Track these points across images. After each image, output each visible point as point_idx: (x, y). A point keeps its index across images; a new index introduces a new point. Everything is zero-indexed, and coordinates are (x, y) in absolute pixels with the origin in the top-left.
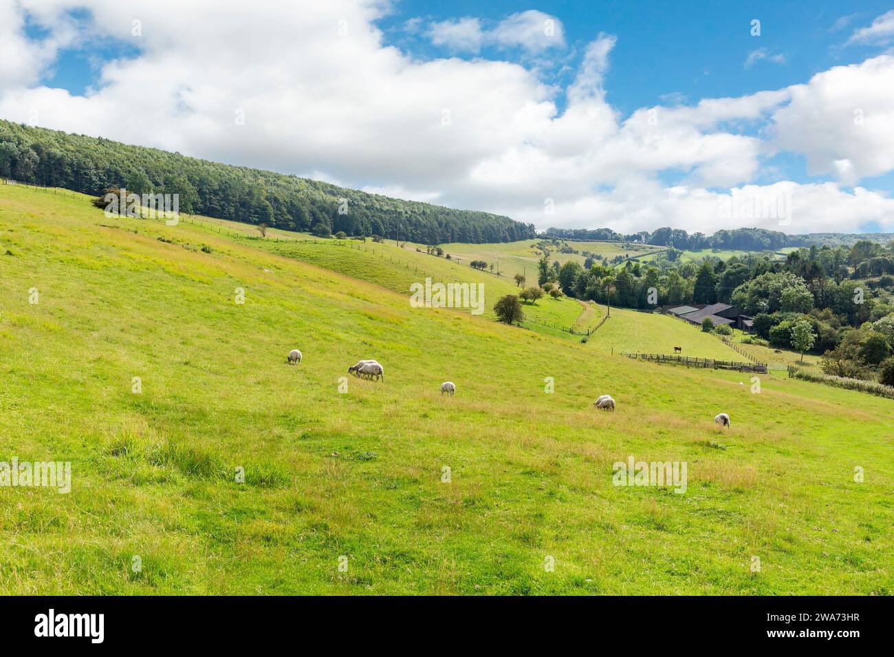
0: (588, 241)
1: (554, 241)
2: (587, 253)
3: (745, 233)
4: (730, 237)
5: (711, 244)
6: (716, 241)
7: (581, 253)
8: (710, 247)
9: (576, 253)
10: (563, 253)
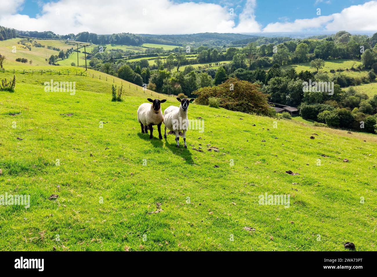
0: (46, 39)
1: (28, 39)
2: (50, 47)
3: (127, 36)
4: (119, 38)
5: (110, 42)
6: (113, 40)
7: (46, 47)
8: (109, 43)
9: (44, 47)
10: (36, 47)
